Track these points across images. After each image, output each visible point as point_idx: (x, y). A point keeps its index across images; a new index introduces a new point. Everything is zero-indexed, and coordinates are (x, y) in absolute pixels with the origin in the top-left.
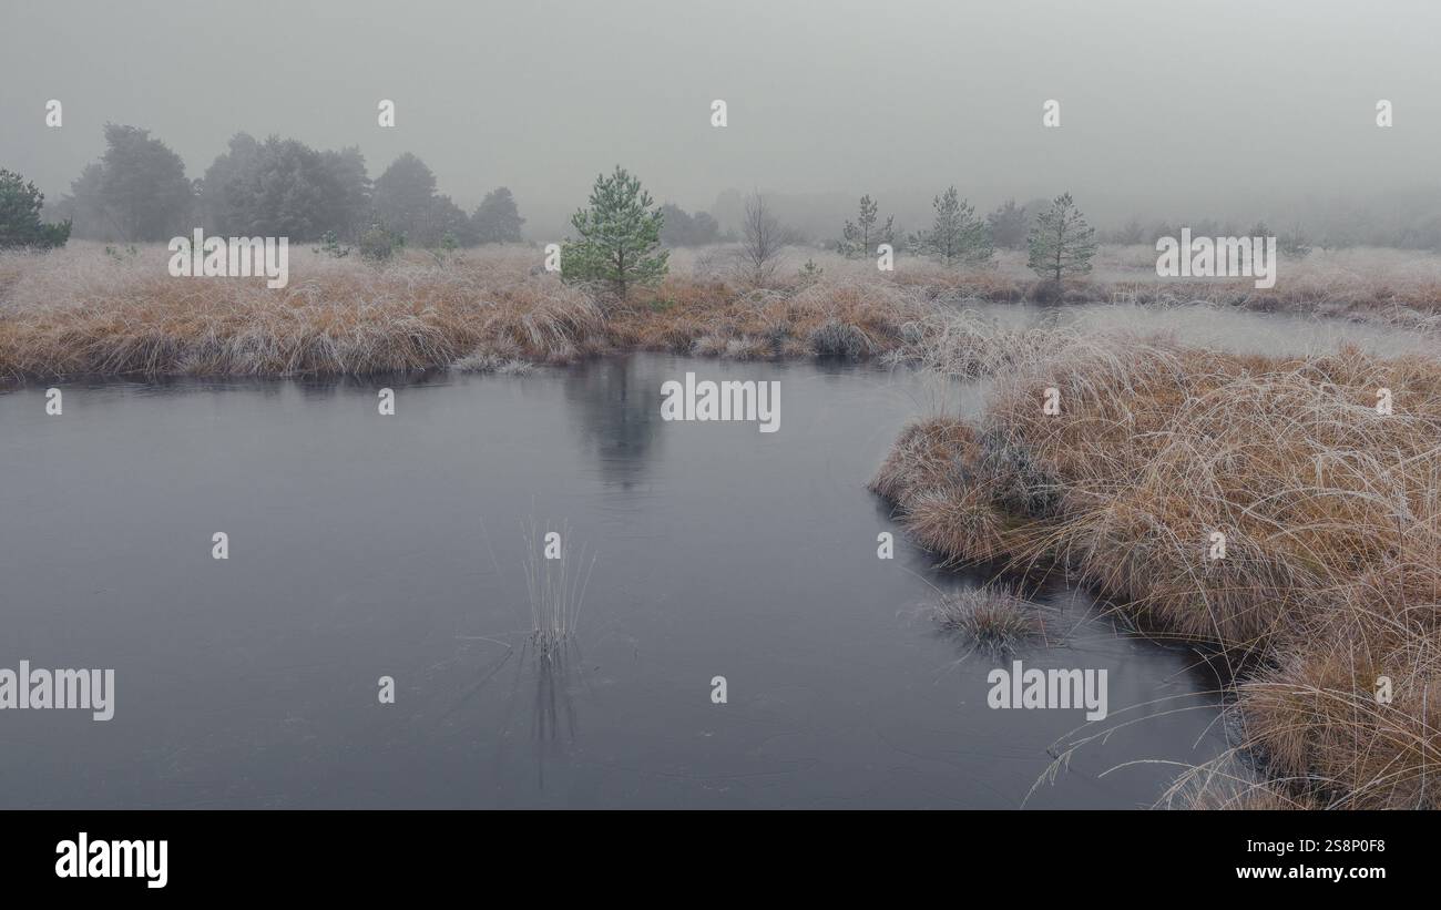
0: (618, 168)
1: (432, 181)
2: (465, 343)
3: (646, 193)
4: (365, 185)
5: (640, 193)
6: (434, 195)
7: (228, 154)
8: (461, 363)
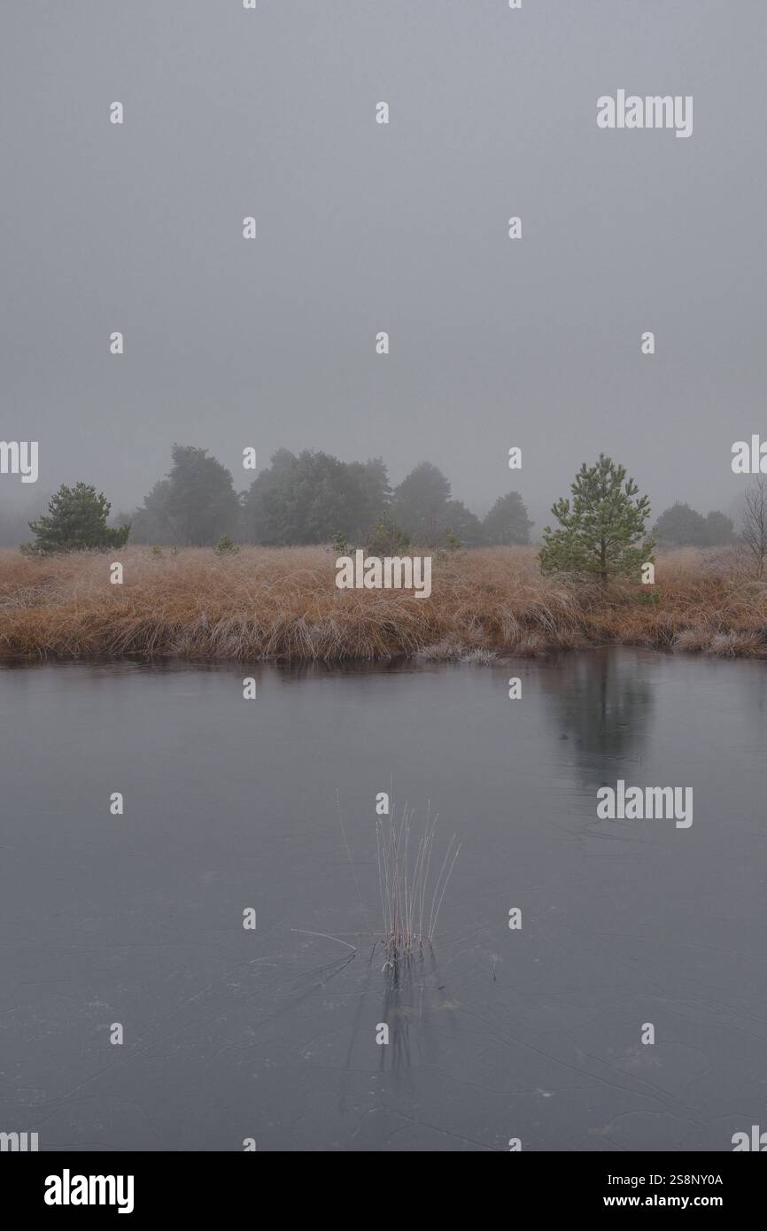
0: (602, 456)
1: (447, 488)
3: (631, 482)
4: (386, 493)
5: (624, 482)
6: (448, 500)
7: (270, 469)
8: (425, 652)
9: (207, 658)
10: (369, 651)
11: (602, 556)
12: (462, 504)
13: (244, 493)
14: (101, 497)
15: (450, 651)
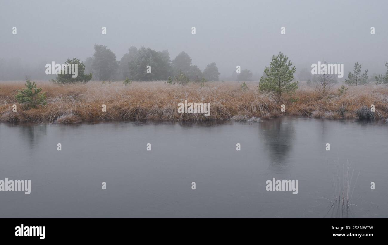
0: (280, 53)
1: (190, 61)
2: (234, 112)
3: (290, 61)
4: (169, 62)
5: (288, 61)
6: (191, 65)
7: (128, 53)
9: (160, 120)
10: (215, 117)
11: (280, 86)
13: (119, 62)
14: (82, 63)
15: (243, 117)
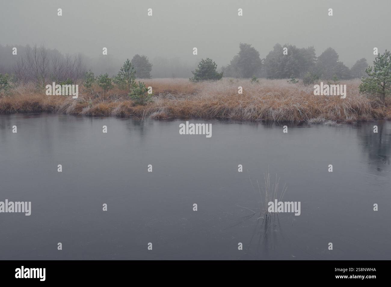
1: (337, 57)
4: (314, 59)
6: (337, 61)
7: (273, 51)
8: (312, 120)
9: (240, 120)
10: (292, 119)
11: (384, 87)
12: (342, 63)
13: (264, 59)
14: (214, 63)
15: (320, 120)
